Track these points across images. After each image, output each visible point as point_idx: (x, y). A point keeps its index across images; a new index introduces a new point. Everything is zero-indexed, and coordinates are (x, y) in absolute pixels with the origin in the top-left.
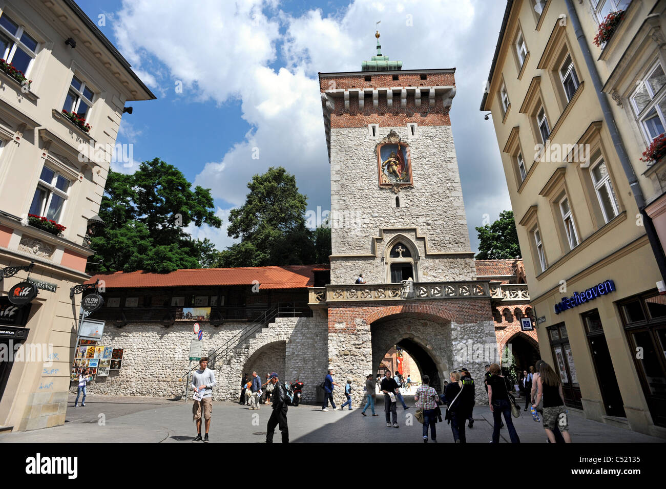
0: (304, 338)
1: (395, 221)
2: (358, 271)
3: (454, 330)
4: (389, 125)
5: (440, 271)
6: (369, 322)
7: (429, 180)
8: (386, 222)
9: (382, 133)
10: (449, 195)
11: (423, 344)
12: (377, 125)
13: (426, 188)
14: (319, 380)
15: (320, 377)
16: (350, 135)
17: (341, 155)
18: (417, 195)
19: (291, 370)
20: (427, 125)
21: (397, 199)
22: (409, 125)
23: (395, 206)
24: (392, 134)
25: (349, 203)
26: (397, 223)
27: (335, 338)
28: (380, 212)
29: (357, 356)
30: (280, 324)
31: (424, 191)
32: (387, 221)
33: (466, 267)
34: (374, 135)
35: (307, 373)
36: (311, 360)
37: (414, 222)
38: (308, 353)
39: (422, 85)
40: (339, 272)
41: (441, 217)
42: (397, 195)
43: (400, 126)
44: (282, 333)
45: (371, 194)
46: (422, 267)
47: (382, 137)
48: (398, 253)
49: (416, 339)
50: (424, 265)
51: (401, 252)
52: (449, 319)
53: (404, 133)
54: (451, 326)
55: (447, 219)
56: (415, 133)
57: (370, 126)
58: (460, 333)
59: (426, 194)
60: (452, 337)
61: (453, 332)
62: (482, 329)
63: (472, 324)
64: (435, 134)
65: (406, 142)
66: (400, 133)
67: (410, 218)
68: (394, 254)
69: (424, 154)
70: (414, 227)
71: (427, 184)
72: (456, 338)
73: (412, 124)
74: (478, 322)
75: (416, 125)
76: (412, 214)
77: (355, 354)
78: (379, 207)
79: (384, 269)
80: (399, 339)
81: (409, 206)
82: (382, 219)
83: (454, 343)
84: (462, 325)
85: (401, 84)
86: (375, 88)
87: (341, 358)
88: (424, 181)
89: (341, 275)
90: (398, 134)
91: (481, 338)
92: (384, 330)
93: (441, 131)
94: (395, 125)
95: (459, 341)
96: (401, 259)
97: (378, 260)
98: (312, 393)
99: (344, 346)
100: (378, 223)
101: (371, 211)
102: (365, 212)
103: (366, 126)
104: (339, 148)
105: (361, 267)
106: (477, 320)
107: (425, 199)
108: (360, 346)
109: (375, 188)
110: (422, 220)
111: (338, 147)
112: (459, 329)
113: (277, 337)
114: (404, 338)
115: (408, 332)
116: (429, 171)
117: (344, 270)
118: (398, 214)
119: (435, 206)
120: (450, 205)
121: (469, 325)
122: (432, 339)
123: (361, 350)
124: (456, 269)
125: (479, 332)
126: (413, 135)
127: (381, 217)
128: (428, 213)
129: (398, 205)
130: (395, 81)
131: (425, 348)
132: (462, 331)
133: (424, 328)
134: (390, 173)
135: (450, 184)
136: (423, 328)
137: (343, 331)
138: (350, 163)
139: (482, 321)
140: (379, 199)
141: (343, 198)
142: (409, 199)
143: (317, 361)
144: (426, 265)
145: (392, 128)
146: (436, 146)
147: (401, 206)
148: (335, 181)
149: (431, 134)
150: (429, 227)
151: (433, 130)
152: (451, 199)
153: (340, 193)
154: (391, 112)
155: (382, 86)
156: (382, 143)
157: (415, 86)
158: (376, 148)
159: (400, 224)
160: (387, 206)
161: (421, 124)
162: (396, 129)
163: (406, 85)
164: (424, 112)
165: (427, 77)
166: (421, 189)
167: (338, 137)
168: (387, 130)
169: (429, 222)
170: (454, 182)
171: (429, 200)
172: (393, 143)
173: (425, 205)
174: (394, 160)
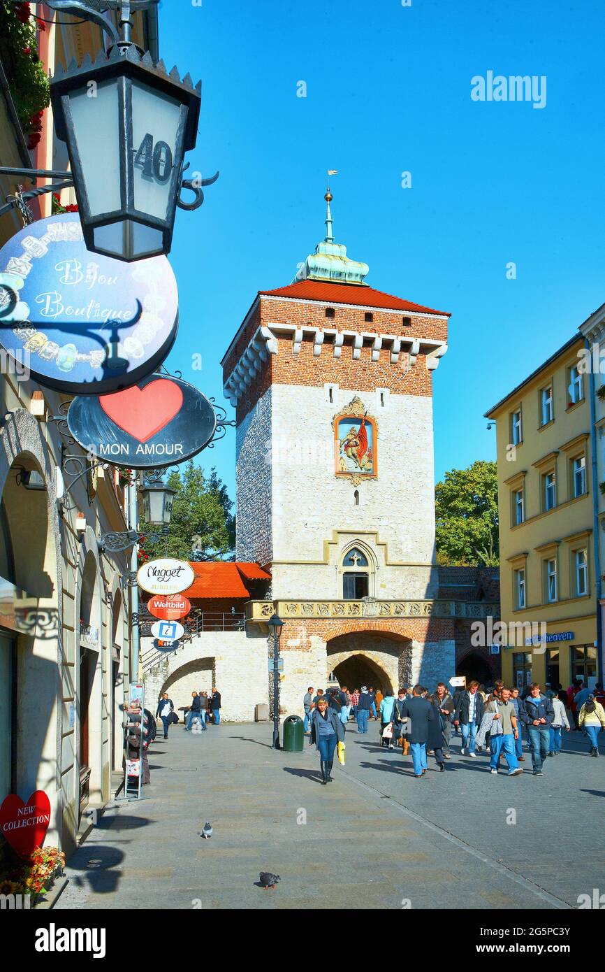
0: (238, 654)
1: (352, 521)
2: (305, 580)
3: (415, 648)
4: (352, 388)
5: (400, 583)
6: (327, 640)
7: (397, 471)
8: (341, 523)
9: (343, 398)
10: (419, 492)
12: (335, 387)
13: (393, 482)
16: (299, 397)
17: (286, 426)
18: (381, 490)
20: (403, 392)
21: (356, 494)
22: (379, 390)
23: (353, 502)
24: (355, 401)
25: (294, 495)
26: (354, 525)
28: (334, 510)
31: (389, 485)
32: (343, 521)
34: (331, 401)
37: (374, 524)
38: (242, 671)
39: (403, 334)
40: (282, 581)
41: (407, 519)
42: (357, 489)
43: (366, 390)
44: (211, 649)
45: (324, 485)
46: (380, 578)
47: (342, 406)
48: (353, 560)
49: (367, 656)
50: (383, 576)
51: (356, 560)
52: (411, 637)
53: (370, 402)
55: (413, 523)
56: (385, 404)
57: (327, 386)
58: (420, 652)
59: (391, 489)
60: (412, 656)
61: (413, 650)
62: (442, 648)
63: (433, 643)
64: (410, 408)
65: (373, 417)
66: (365, 401)
67: (370, 519)
68: (348, 561)
69: (394, 436)
70: (374, 530)
71: (393, 477)
73: (383, 389)
75: (386, 391)
76: (373, 514)
77: (310, 672)
78: (333, 503)
79: (336, 579)
81: (369, 504)
82: (335, 519)
83: (412, 661)
85: (377, 328)
86: (340, 330)
88: (391, 473)
90: (363, 402)
93: (419, 404)
94: (361, 388)
95: (418, 659)
96: (355, 568)
97: (330, 569)
100: (332, 523)
101: (322, 508)
102: (316, 509)
103: (322, 386)
104: (283, 415)
105: (310, 576)
107: (389, 497)
108: (315, 664)
109: (329, 477)
110: (384, 522)
111: (282, 413)
116: (398, 459)
117: (289, 579)
118: (355, 513)
119: (401, 505)
120: (418, 505)
121: (431, 644)
123: (316, 668)
124: (417, 582)
125: (440, 650)
126: (383, 405)
127: (335, 516)
128: (392, 514)
129: (357, 501)
130: (368, 323)
134: (349, 457)
135: (421, 479)
140: (334, 492)
141: (289, 487)
142: (371, 495)
144: (385, 575)
145: (356, 392)
146: (411, 425)
147: (360, 503)
149: (406, 407)
150: (392, 532)
151: (409, 403)
152: (421, 498)
153: (285, 480)
154: (356, 368)
155: (349, 329)
156: (341, 414)
157: (394, 334)
158: (332, 421)
159: (358, 525)
160: (343, 501)
161: (395, 391)
162: (362, 395)
163: (383, 331)
164: (400, 373)
165: (412, 322)
166: (387, 483)
167: (283, 398)
168: (349, 395)
169: (392, 525)
170: (427, 477)
171: (394, 498)
172: (357, 415)
173: (390, 504)
174: (355, 440)
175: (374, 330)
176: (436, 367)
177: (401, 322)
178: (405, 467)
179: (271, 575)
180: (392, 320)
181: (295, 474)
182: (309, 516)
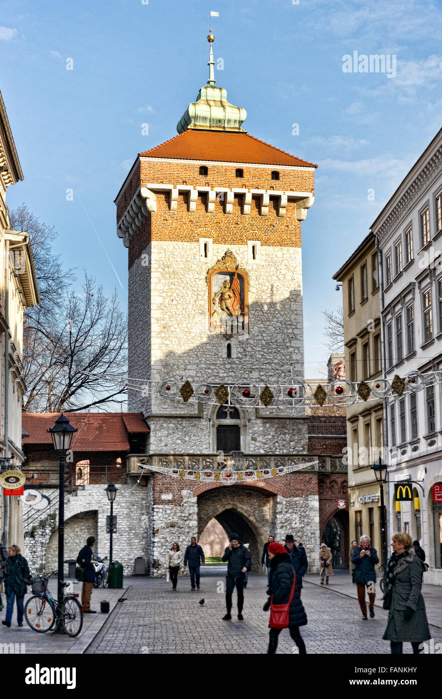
0: (119, 507)
1: (225, 375)
2: (181, 434)
3: (280, 503)
4: (225, 243)
5: (270, 437)
6: (197, 494)
7: (268, 323)
8: (214, 376)
9: (217, 251)
10: (288, 344)
11: (246, 515)
12: (210, 242)
13: (264, 335)
14: (135, 552)
15: (137, 549)
16: (176, 253)
17: (164, 281)
18: (252, 342)
19: (105, 542)
20: (273, 244)
21: (229, 346)
22: (251, 243)
23: (225, 356)
24: (228, 255)
25: (172, 349)
26: (227, 378)
27: (161, 510)
28: (208, 362)
29: (183, 528)
30: (91, 492)
31: (260, 338)
32: (216, 374)
33: (298, 433)
34: (206, 256)
35: (123, 545)
36: (127, 531)
37: (246, 377)
38: (123, 524)
39: (272, 188)
40: (160, 434)
41: (277, 372)
42: (228, 342)
43: (238, 243)
44: (94, 502)
45: (199, 339)
46: (251, 431)
47: (215, 260)
48: (226, 413)
49: (239, 510)
50: (254, 429)
51: (228, 413)
52: (276, 492)
53: (242, 254)
54: (277, 499)
56: (256, 256)
57: (202, 241)
58: (285, 507)
59: (263, 341)
60: (277, 511)
61: (278, 505)
62: (306, 504)
63: (297, 499)
64: (280, 259)
65: (245, 270)
66: (237, 254)
67: (242, 372)
68: (221, 414)
71: (264, 329)
72: (281, 512)
73: (254, 242)
74: (304, 496)
75: (258, 244)
76: (245, 367)
77: (182, 526)
78: (207, 356)
79: (210, 432)
80: (221, 510)
81: (241, 356)
82: (210, 371)
83: (278, 516)
84: (288, 499)
85: (247, 184)
86: (212, 187)
87: (167, 530)
88: (262, 326)
89: (163, 438)
90: (235, 255)
91: (305, 512)
92: (206, 500)
93: (288, 255)
94: (233, 242)
95: (283, 514)
96: (228, 421)
97: (204, 422)
98: (128, 566)
99: (170, 518)
100: (205, 376)
101: (198, 361)
102: (191, 362)
103: (198, 241)
104: (162, 271)
105: (185, 429)
106: (302, 494)
107: (260, 349)
108: (186, 519)
109: (204, 331)
110: (255, 374)
111: (160, 270)
112: (284, 503)
113: (88, 506)
114: (227, 508)
115: (232, 503)
117: (166, 432)
118: (228, 366)
119: (272, 358)
120: (288, 357)
121: (295, 499)
122: (256, 510)
123: (188, 522)
124: (287, 436)
125: (304, 506)
126: (254, 258)
127: (209, 368)
128: (263, 367)
129: (229, 355)
130: (239, 179)
131: (247, 519)
132: (288, 505)
133: (249, 498)
134: (223, 310)
135: (290, 331)
136: (247, 499)
137: (169, 502)
138: (175, 295)
139: (307, 496)
142: (243, 348)
143: (134, 532)
144: (256, 429)
145: (229, 246)
147: (232, 356)
148: (157, 319)
149: (276, 259)
151: (280, 254)
152: (291, 349)
153: (163, 335)
154: (229, 222)
155: (220, 185)
156: (215, 268)
157: (263, 188)
158: (207, 275)
159: (230, 378)
160: (217, 354)
161: (265, 243)
162: (234, 248)
163: (252, 186)
164: (271, 225)
165: (281, 175)
166: (258, 335)
167: (161, 255)
168: (222, 249)
169: (263, 378)
170: (297, 328)
171: (266, 350)
172: (229, 270)
173: (260, 356)
174: (228, 293)
175: (244, 186)
176: (304, 218)
177: (270, 177)
178: (275, 319)
179: (149, 428)
180: (261, 174)
181: (173, 329)
182: (185, 370)
